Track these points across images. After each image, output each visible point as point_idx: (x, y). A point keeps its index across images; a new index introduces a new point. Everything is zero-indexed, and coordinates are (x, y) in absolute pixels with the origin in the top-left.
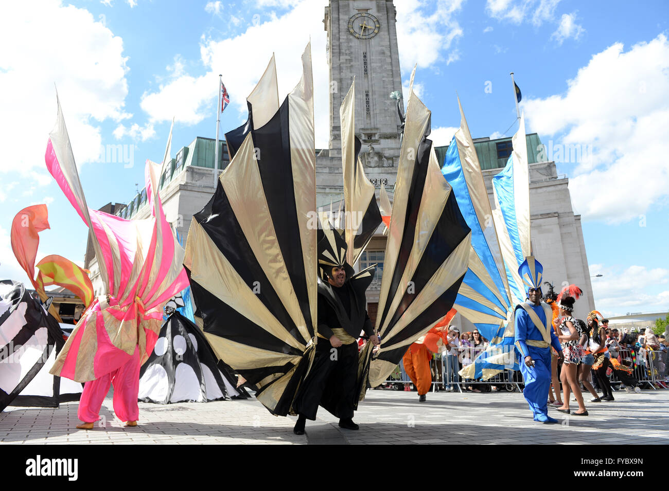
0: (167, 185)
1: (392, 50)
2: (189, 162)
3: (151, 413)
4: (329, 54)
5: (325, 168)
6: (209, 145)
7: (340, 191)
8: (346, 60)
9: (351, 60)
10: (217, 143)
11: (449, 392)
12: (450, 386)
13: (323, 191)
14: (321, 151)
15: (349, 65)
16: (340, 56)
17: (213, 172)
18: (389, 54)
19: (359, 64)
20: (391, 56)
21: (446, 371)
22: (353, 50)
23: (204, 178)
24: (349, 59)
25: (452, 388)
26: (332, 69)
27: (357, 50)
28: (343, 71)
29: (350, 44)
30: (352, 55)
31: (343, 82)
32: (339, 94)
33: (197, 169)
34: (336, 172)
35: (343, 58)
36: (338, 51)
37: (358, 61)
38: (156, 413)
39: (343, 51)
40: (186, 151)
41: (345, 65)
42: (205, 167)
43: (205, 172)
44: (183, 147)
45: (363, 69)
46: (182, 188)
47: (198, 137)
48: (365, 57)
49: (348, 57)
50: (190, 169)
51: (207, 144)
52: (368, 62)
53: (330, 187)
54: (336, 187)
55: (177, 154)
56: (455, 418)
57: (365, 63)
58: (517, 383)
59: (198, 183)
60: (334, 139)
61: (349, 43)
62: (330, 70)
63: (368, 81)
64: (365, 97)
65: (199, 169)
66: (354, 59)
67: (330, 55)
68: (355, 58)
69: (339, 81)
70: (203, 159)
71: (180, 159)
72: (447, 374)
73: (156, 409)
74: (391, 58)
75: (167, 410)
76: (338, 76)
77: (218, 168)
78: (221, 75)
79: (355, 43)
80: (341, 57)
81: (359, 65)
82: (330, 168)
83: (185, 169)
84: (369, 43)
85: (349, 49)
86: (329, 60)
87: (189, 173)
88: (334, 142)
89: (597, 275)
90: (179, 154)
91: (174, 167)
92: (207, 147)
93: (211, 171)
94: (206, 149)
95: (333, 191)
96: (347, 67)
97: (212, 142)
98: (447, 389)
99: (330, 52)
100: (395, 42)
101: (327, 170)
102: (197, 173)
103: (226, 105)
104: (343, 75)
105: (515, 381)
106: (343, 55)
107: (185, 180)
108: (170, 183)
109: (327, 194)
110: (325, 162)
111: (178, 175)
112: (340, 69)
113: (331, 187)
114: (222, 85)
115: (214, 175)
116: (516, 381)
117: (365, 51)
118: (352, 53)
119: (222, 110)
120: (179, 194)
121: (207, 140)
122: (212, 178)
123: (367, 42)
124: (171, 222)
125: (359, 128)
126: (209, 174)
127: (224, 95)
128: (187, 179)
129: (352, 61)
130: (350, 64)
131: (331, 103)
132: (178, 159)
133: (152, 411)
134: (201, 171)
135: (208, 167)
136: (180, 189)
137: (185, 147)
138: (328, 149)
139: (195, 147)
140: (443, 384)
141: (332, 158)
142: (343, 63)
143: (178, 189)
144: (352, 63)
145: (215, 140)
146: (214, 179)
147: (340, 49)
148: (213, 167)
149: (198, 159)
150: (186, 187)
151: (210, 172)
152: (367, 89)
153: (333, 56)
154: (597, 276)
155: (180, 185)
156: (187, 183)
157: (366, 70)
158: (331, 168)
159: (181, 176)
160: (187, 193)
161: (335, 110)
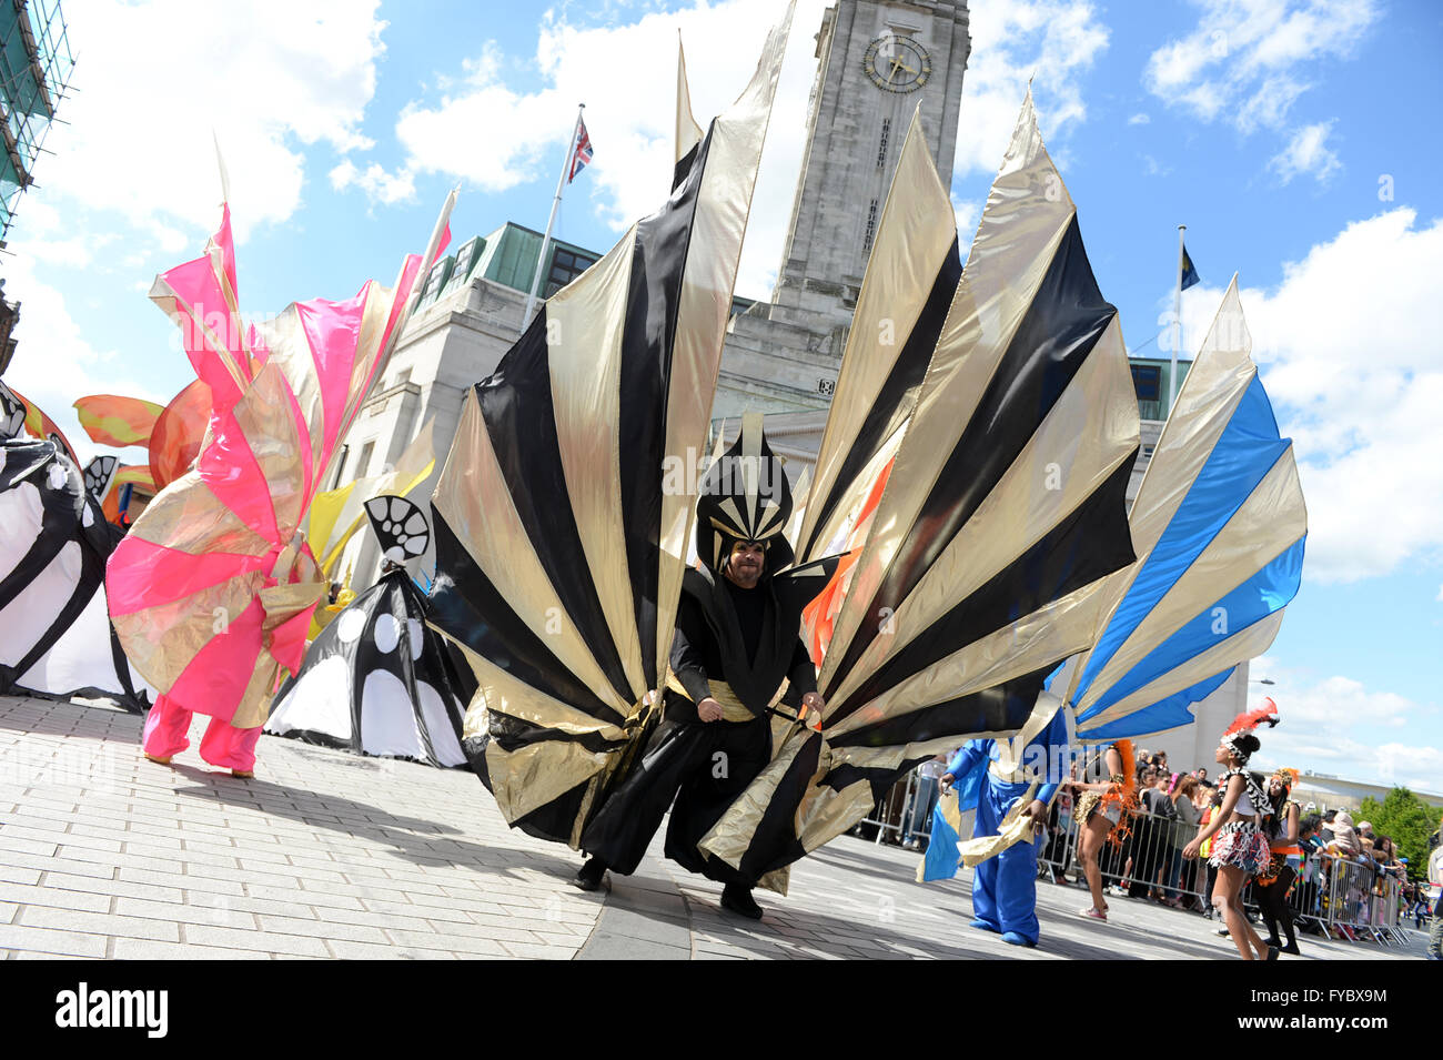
0: (427, 309)
1: (944, 127)
2: (480, 270)
3: (305, 760)
4: (813, 106)
5: (756, 340)
6: (529, 241)
7: (775, 393)
8: (847, 127)
9: (855, 130)
10: (545, 242)
11: (910, 849)
12: (913, 838)
13: (740, 387)
14: (754, 305)
15: (850, 139)
16: (834, 116)
17: (525, 301)
18: (938, 134)
19: (870, 140)
20: (939, 139)
21: (911, 807)
22: (864, 110)
23: (505, 308)
24: (853, 128)
25: (916, 844)
26: (814, 139)
27: (872, 111)
28: (835, 149)
29: (861, 96)
30: (859, 120)
31: (829, 171)
32: (816, 195)
33: (494, 287)
34: (776, 353)
35: (840, 122)
36: (832, 104)
37: (870, 135)
38: (316, 763)
39: (844, 107)
40: (480, 246)
41: (841, 137)
42: (512, 286)
43: (510, 297)
44: (475, 237)
45: (877, 153)
46: (457, 320)
47: (510, 224)
48: (886, 128)
49: (852, 123)
50: (480, 286)
51: (526, 240)
52: (891, 141)
53: (756, 382)
54: (769, 385)
55: (460, 248)
56: (910, 906)
57: (884, 142)
58: (1050, 863)
59: (491, 317)
60: (785, 285)
61: (858, 93)
62: (809, 141)
63: (882, 181)
64: (868, 212)
65: (498, 289)
66: (862, 129)
67: (816, 111)
68: (866, 127)
69: (822, 167)
70: (510, 269)
71: (464, 259)
72: (913, 813)
73: (317, 755)
74: (940, 143)
75: (338, 762)
76: (822, 158)
77: (537, 296)
78: (582, 106)
79: (872, 96)
80: (837, 119)
81: (869, 143)
82: (765, 343)
83: (470, 281)
84: (901, 103)
85: (855, 107)
86: (810, 119)
87: (477, 293)
88: (784, 292)
89: (1263, 679)
90: (464, 249)
91: (448, 274)
92: (524, 247)
93: (523, 297)
94: (521, 250)
95: (761, 391)
96: (844, 141)
97: (537, 239)
98: (905, 843)
99: (817, 103)
100: (955, 109)
101: (757, 346)
102: (492, 296)
103: (581, 166)
104: (833, 156)
105: (1048, 857)
106: (841, 116)
107: (466, 304)
108: (433, 304)
109: (747, 395)
110: (757, 329)
111: (454, 291)
112: (829, 144)
113: (759, 383)
114: (580, 126)
115: (526, 307)
116: (1050, 859)
117: (889, 116)
118: (860, 115)
119: (571, 177)
120: (448, 330)
121: (528, 234)
122: (521, 312)
123: (898, 100)
124: (419, 384)
125: (842, 272)
126: (516, 303)
127: (580, 147)
128: (470, 304)
129: (858, 133)
130: (851, 136)
131: (795, 210)
132: (460, 259)
133: (309, 758)
134: (502, 294)
135: (518, 289)
136: (451, 322)
137: (479, 238)
138: (769, 302)
139: (500, 243)
140: (901, 832)
141: (774, 324)
142: (838, 132)
143: (448, 320)
144: (857, 137)
145: (543, 236)
146: (523, 316)
147: (837, 103)
148: (528, 291)
149: (501, 266)
150: (464, 320)
151: (519, 300)
152: (875, 197)
153: (820, 114)
154: (1263, 682)
155: (454, 313)
156: (467, 310)
157: (881, 157)
158: (767, 343)
159: (458, 296)
160: (465, 332)
161: (800, 225)
